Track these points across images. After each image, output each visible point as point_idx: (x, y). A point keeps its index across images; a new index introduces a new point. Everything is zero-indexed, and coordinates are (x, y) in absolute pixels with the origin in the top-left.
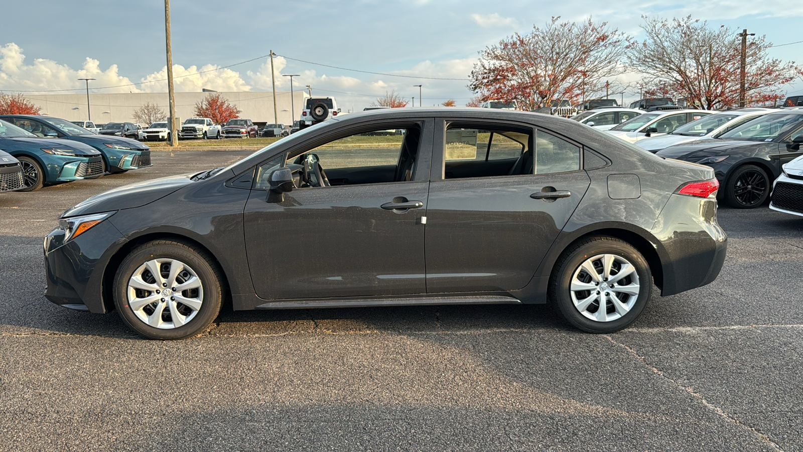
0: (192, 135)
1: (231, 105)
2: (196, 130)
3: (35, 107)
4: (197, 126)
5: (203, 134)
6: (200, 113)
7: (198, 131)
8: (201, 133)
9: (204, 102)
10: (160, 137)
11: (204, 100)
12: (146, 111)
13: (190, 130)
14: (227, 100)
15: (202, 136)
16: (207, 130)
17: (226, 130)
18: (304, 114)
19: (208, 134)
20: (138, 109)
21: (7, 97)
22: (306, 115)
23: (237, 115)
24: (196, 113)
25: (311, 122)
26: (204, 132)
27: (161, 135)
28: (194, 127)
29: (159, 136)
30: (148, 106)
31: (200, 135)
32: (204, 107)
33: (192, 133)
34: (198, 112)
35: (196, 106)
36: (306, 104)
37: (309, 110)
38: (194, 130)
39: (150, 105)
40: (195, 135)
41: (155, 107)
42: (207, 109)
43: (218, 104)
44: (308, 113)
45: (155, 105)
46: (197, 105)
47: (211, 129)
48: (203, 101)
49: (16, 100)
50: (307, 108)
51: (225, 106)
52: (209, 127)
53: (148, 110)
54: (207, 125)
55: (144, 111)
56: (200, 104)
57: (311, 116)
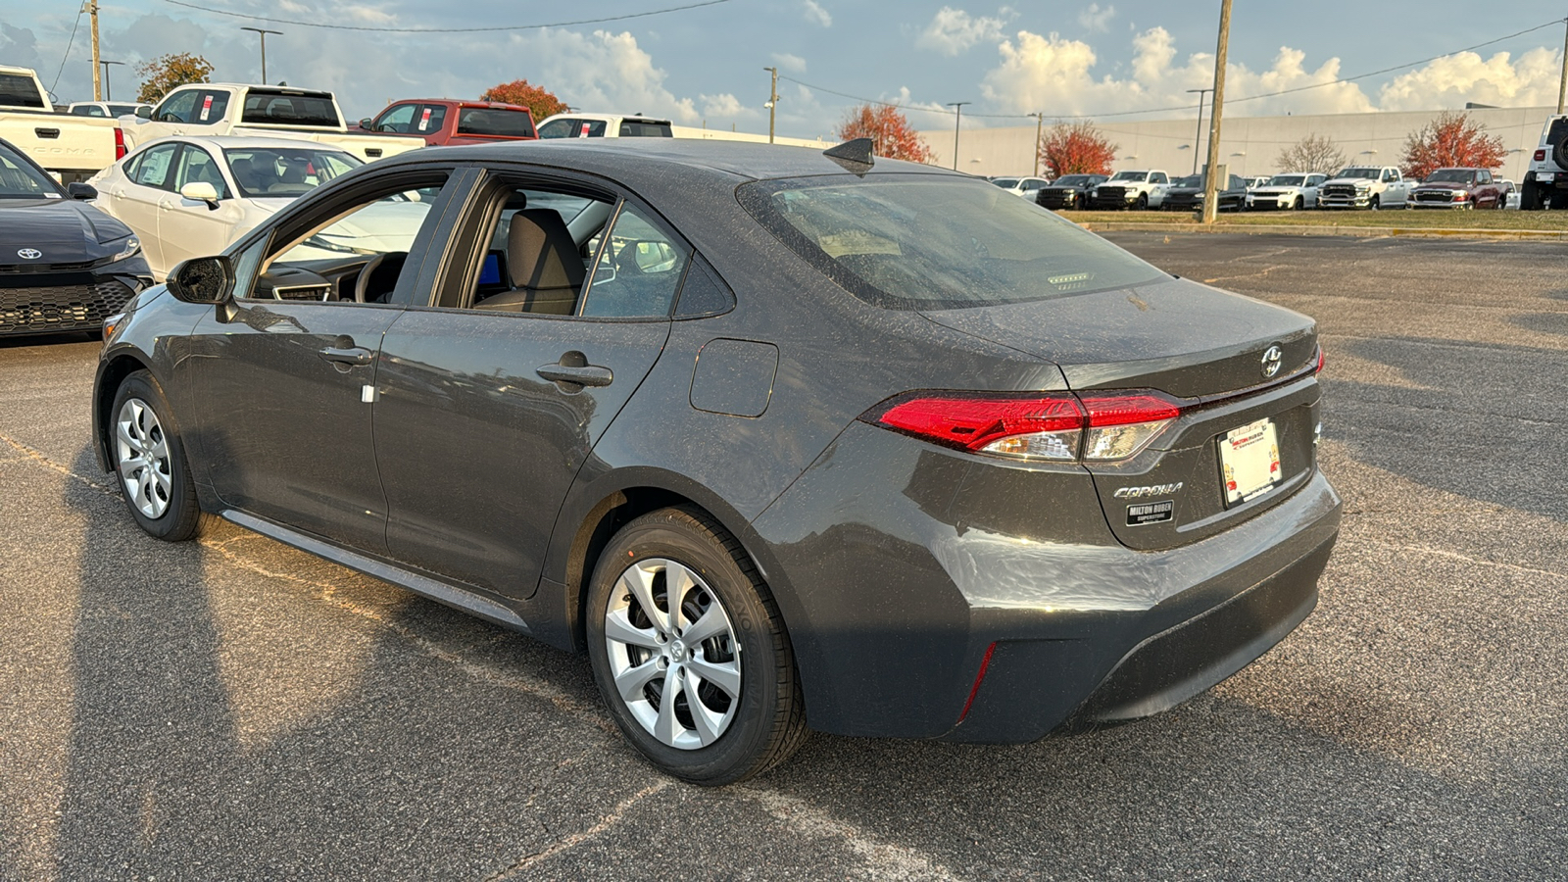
0: (1345, 202)
1: (1490, 139)
2: (1355, 192)
3: (1108, 145)
4: (1359, 183)
5: (1369, 200)
6: (1415, 155)
7: (1359, 194)
8: (1366, 198)
9: (1428, 133)
10: (1280, 205)
11: (1429, 128)
12: (1305, 152)
13: (1343, 191)
14: (1481, 127)
15: (1368, 203)
16: (1379, 192)
17: (1419, 192)
18: (1539, 155)
19: (1381, 200)
20: (1290, 148)
21: (1066, 127)
22: (1542, 159)
23: (1500, 159)
24: (1406, 156)
25: (1553, 175)
26: (1372, 194)
27: (1281, 200)
28: (1351, 186)
29: (1276, 201)
30: (1312, 141)
31: (1361, 201)
32: (1427, 142)
33: (1345, 197)
34: (1412, 154)
35: (1409, 141)
36: (1547, 133)
37: (1552, 147)
38: (1352, 191)
39: (1316, 140)
40: (1351, 203)
41: (1325, 144)
42: (1432, 147)
43: (1461, 135)
44: (1549, 154)
45: (1326, 140)
46: (1410, 137)
47: (1391, 189)
48: (1426, 129)
49: (1081, 132)
50: (1549, 142)
51: (1474, 140)
52: (1388, 184)
53: (1309, 149)
54: (1384, 181)
55: (1301, 151)
56: (1419, 135)
57: (1554, 162)
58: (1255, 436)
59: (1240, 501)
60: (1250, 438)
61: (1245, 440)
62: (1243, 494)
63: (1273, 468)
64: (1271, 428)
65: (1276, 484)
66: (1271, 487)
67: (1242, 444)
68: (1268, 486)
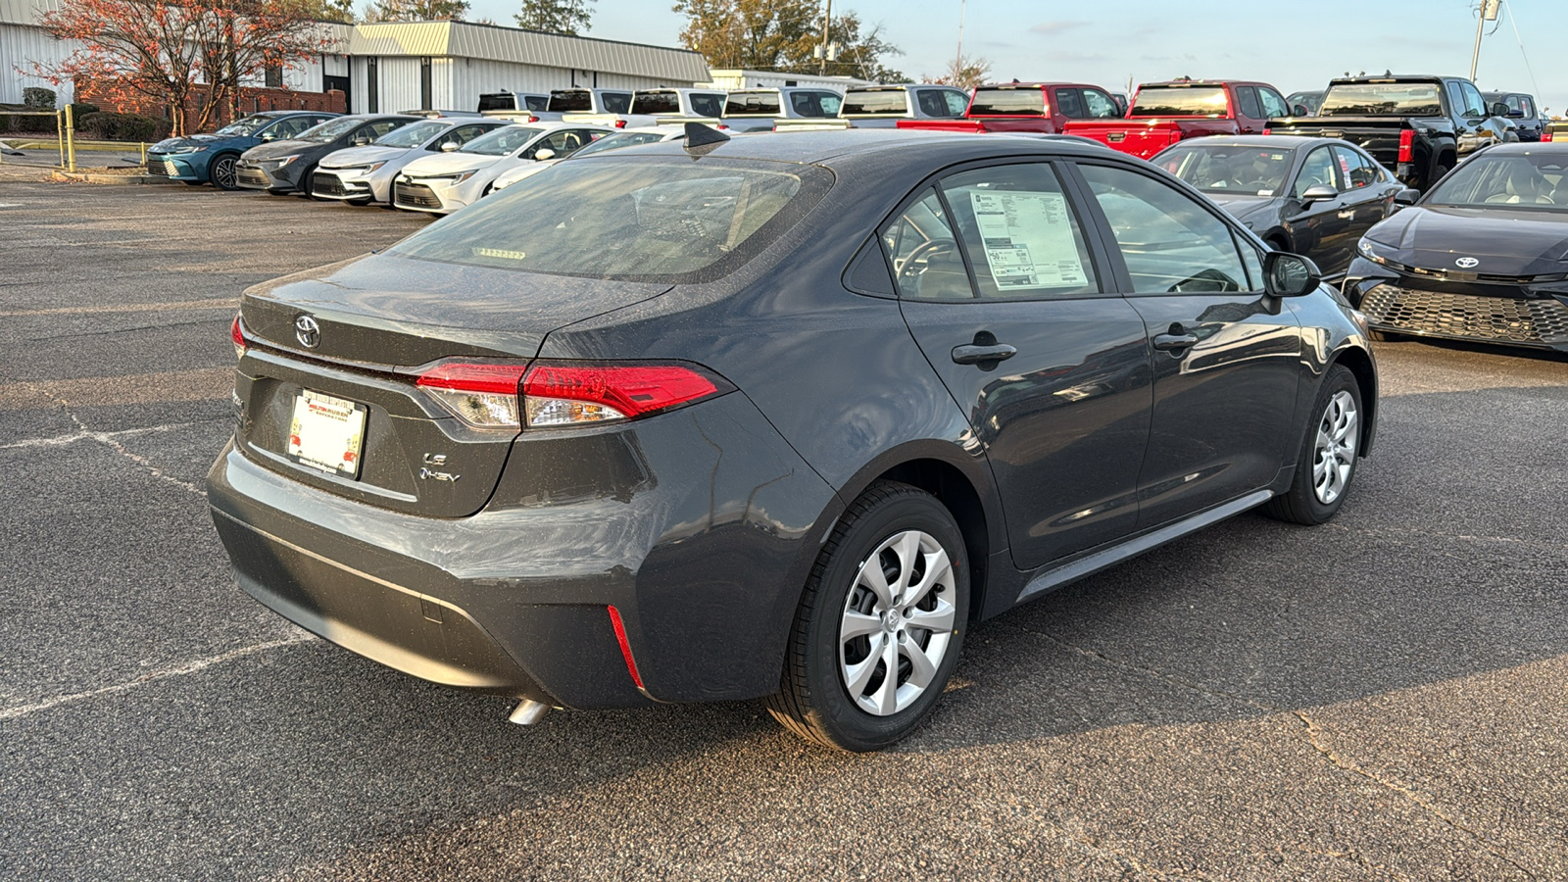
58: (338, 413)
59: (295, 459)
60: (329, 411)
61: (324, 409)
62: (304, 455)
63: (348, 457)
64: (359, 417)
65: (340, 473)
66: (335, 471)
67: (320, 411)
68: (333, 468)
